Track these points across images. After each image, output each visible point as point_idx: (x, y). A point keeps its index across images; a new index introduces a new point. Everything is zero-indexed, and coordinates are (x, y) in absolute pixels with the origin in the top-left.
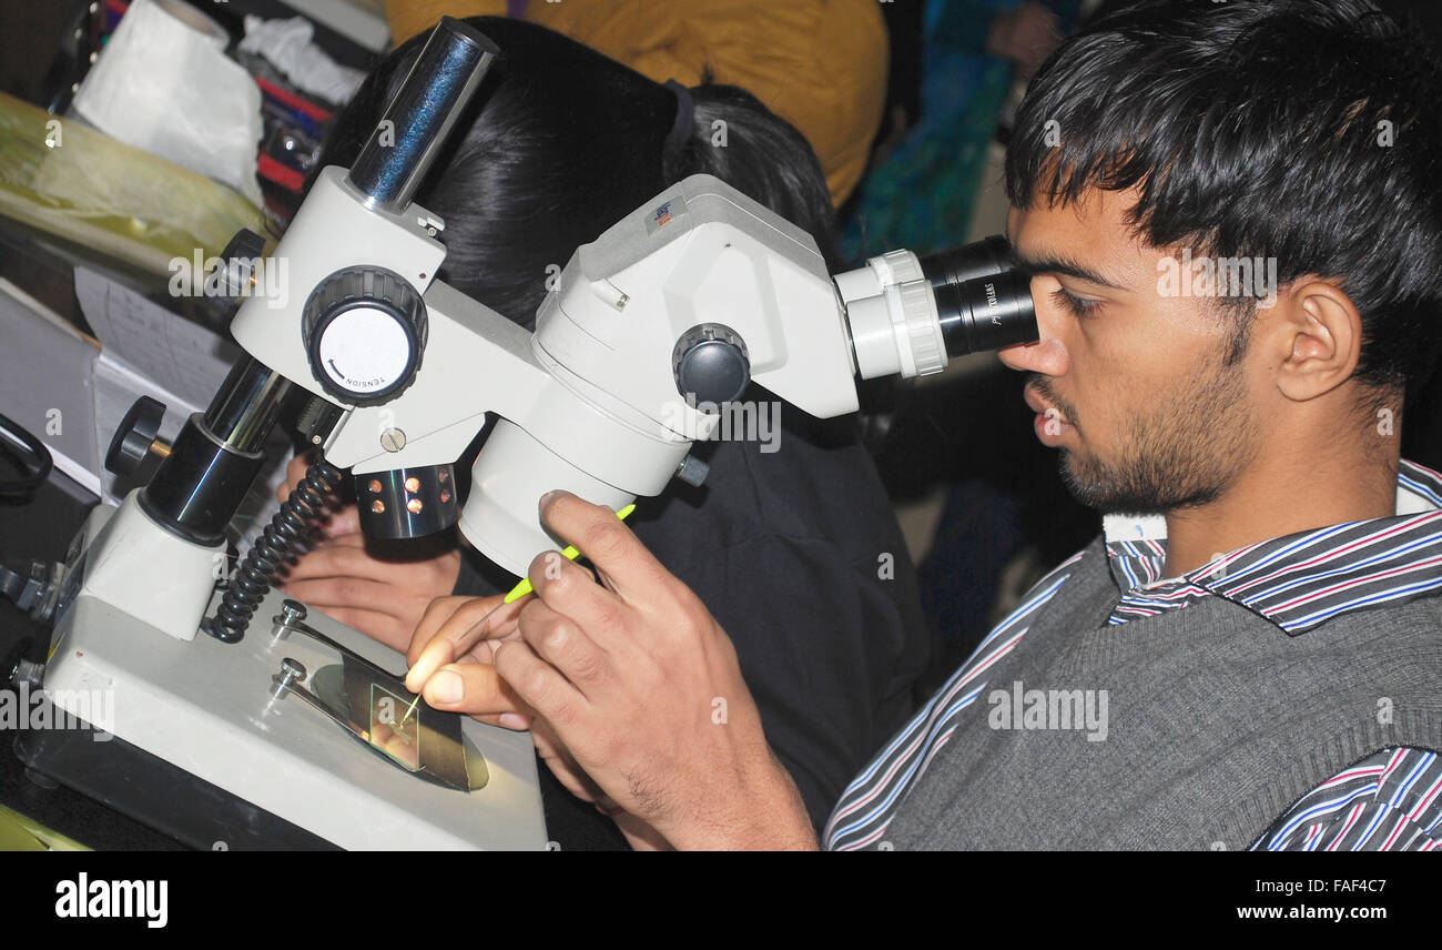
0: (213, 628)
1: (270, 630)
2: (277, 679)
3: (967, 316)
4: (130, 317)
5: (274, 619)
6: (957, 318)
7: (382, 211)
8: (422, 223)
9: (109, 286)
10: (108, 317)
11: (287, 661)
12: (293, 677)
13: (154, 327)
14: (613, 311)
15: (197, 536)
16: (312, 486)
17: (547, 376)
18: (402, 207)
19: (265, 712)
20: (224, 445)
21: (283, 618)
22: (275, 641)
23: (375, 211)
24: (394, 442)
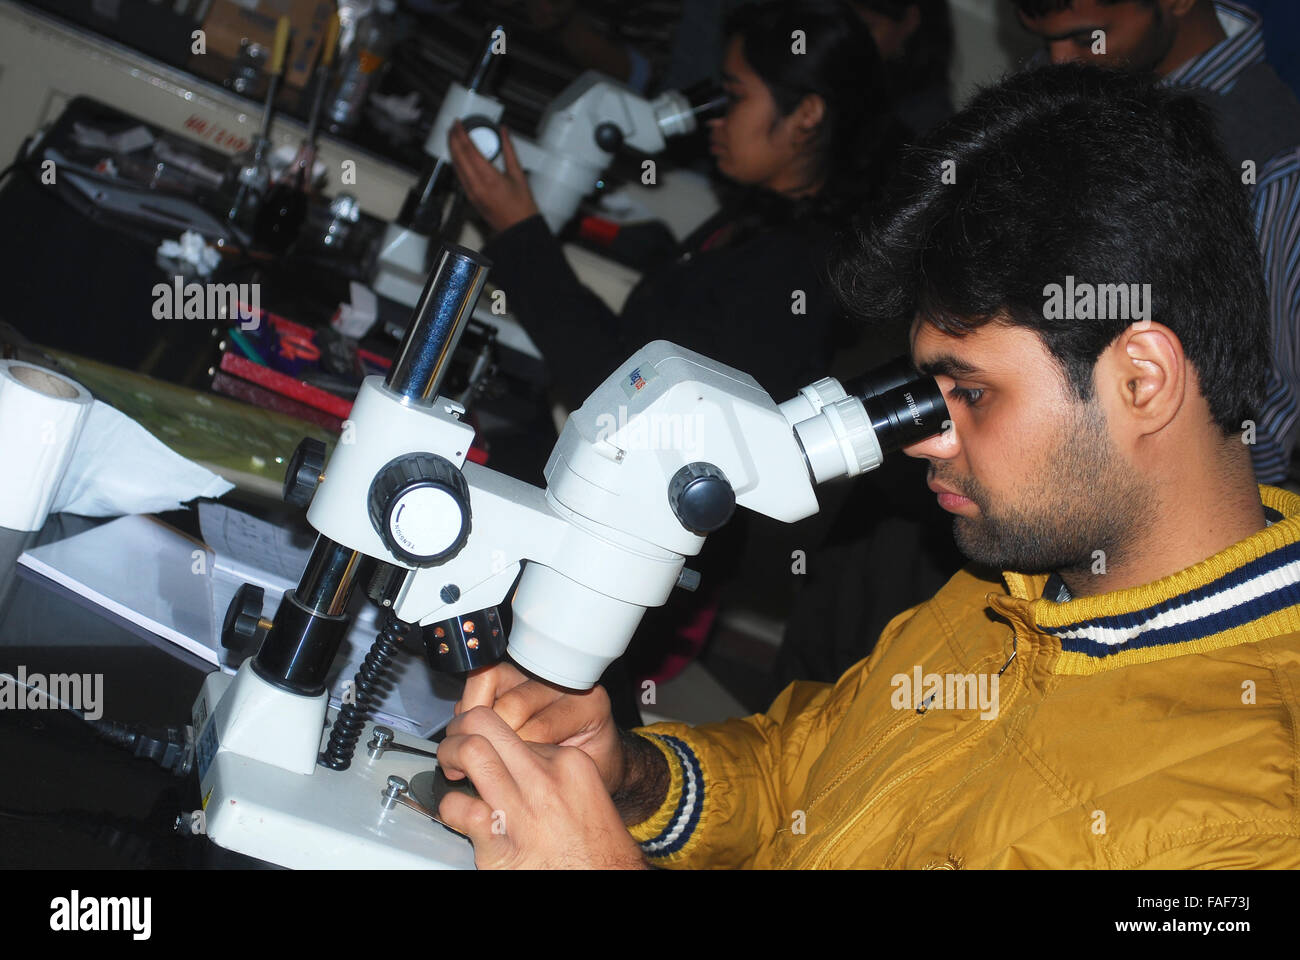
0: (325, 761)
1: (366, 753)
2: (386, 793)
3: (893, 419)
4: (245, 534)
5: (369, 745)
6: (886, 422)
7: (417, 406)
8: (449, 410)
9: (227, 513)
10: (225, 537)
11: (392, 778)
12: (398, 790)
13: (266, 540)
14: (614, 465)
15: (305, 690)
16: (388, 639)
17: (565, 523)
18: (433, 401)
19: (380, 822)
20: (315, 613)
21: (375, 741)
22: (372, 761)
23: (410, 407)
24: (451, 594)
